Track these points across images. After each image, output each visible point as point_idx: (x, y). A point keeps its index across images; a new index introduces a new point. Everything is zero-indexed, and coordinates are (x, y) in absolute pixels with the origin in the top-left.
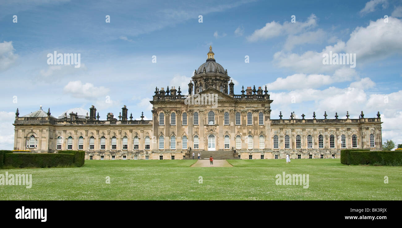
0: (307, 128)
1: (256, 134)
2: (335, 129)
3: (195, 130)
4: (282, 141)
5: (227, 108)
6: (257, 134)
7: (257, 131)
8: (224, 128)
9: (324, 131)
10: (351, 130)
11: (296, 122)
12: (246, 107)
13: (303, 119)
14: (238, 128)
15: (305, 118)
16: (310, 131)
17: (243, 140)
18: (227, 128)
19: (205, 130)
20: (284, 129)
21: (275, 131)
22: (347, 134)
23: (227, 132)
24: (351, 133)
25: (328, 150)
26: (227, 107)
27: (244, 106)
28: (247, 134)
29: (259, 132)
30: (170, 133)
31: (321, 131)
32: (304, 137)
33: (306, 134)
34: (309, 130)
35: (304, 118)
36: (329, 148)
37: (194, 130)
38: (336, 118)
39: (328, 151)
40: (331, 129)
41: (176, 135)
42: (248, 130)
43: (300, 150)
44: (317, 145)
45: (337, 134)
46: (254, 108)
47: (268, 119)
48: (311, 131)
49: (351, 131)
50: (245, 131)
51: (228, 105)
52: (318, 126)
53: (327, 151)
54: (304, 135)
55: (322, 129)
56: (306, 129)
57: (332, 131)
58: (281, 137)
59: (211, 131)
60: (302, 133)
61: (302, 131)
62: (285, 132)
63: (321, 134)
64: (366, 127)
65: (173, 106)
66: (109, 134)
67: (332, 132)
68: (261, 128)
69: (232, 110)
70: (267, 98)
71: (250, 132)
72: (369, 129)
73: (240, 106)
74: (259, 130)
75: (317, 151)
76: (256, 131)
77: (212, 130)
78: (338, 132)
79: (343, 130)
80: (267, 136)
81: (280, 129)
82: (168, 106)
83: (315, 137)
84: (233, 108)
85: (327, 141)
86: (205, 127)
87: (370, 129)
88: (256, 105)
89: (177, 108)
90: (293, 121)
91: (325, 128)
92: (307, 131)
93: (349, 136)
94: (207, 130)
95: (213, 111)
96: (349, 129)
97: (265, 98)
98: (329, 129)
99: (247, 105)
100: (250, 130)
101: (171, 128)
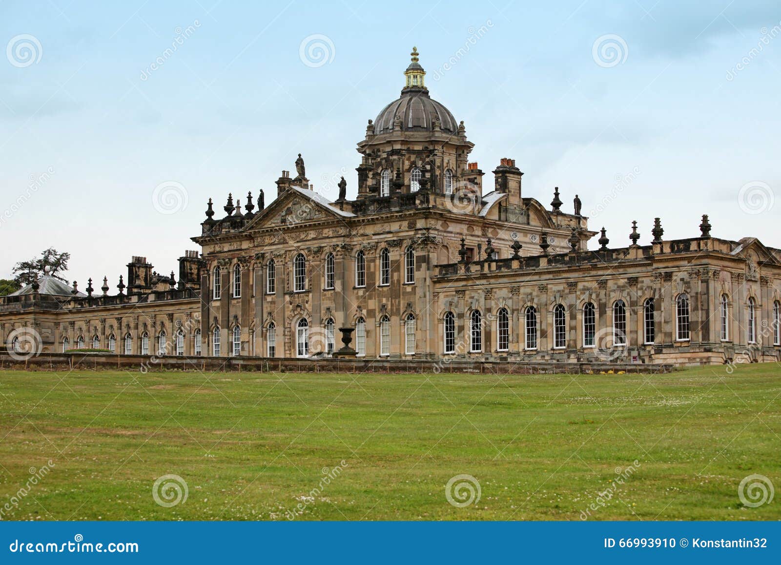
0: (522, 284)
1: (395, 310)
2: (595, 285)
3: (269, 309)
4: (461, 329)
5: (327, 240)
6: (398, 310)
7: (399, 302)
8: (323, 300)
9: (567, 291)
10: (639, 286)
11: (498, 267)
12: (374, 235)
13: (516, 257)
14: (358, 298)
15: (521, 253)
16: (531, 294)
17: (367, 329)
18: (329, 299)
19: (286, 305)
20: (467, 292)
21: (447, 299)
22: (628, 298)
23: (328, 309)
24: (640, 293)
25: (574, 352)
26: (328, 238)
27: (370, 230)
28: (377, 314)
29: (404, 304)
30: (231, 319)
31: (559, 291)
32: (516, 312)
33: (521, 303)
34: (528, 290)
35: (519, 254)
36: (579, 347)
37: (267, 308)
38: (600, 246)
39: (572, 356)
40: (586, 284)
41: (240, 323)
42: (380, 301)
43: (505, 355)
44: (546, 337)
45: (600, 300)
46: (391, 235)
47: (424, 265)
48: (535, 294)
49: (641, 289)
50: (373, 304)
51: (331, 233)
52: (551, 276)
53: (569, 357)
54: (514, 308)
55: (561, 287)
56: (522, 290)
57: (588, 289)
58: (461, 316)
59: (299, 309)
60: (510, 302)
61: (511, 295)
62: (470, 301)
63: (560, 301)
64: (663, 271)
65: (235, 246)
66: (136, 327)
67: (587, 293)
68: (409, 292)
69: (338, 245)
70: (422, 203)
71: (384, 306)
72: (674, 278)
73: (361, 232)
74: (404, 299)
75: (544, 356)
76: (395, 301)
77: (298, 306)
78: (603, 292)
79: (618, 287)
80: (420, 316)
81: (457, 292)
82: (226, 247)
83: (543, 311)
84: (340, 242)
85: (573, 323)
86: (287, 298)
87: (678, 276)
88: (395, 227)
89: (241, 250)
90: (489, 266)
91: (572, 280)
92: (524, 294)
93: (633, 304)
94: (291, 306)
95: (302, 252)
96: (633, 281)
97: (417, 202)
98: (580, 286)
99: (378, 228)
100: (384, 301)
101: (233, 306)
